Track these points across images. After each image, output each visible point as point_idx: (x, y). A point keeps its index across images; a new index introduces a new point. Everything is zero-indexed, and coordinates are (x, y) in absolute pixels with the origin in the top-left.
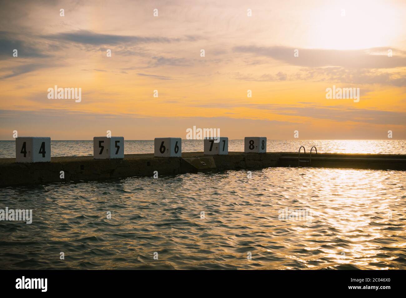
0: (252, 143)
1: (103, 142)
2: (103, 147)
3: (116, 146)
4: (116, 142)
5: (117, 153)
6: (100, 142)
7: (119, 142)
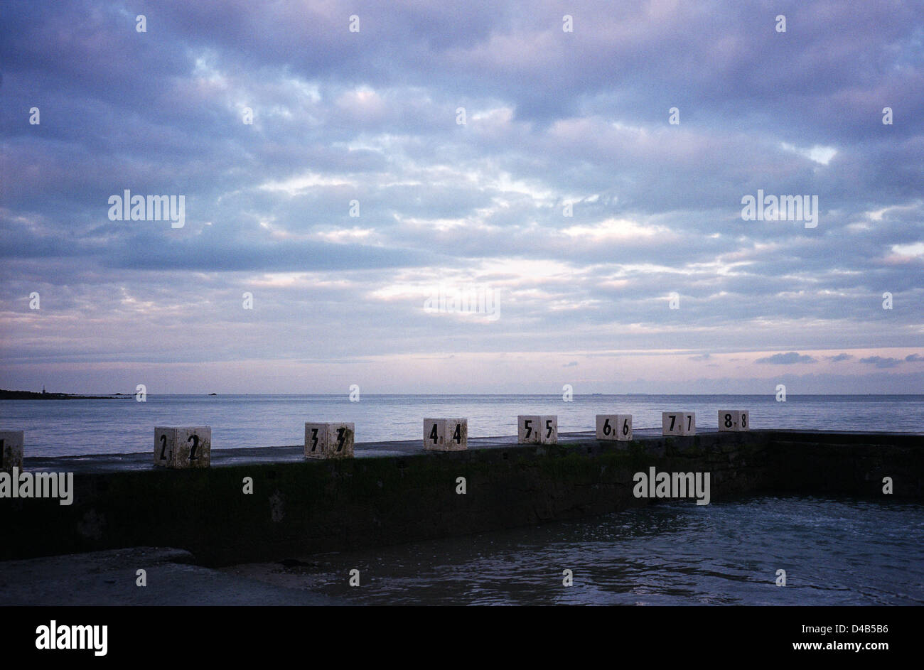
0: (728, 417)
1: (531, 422)
2: (530, 429)
3: (548, 427)
4: (548, 422)
5: (548, 437)
6: (527, 422)
7: (551, 421)
